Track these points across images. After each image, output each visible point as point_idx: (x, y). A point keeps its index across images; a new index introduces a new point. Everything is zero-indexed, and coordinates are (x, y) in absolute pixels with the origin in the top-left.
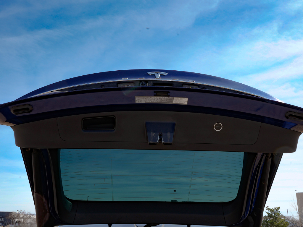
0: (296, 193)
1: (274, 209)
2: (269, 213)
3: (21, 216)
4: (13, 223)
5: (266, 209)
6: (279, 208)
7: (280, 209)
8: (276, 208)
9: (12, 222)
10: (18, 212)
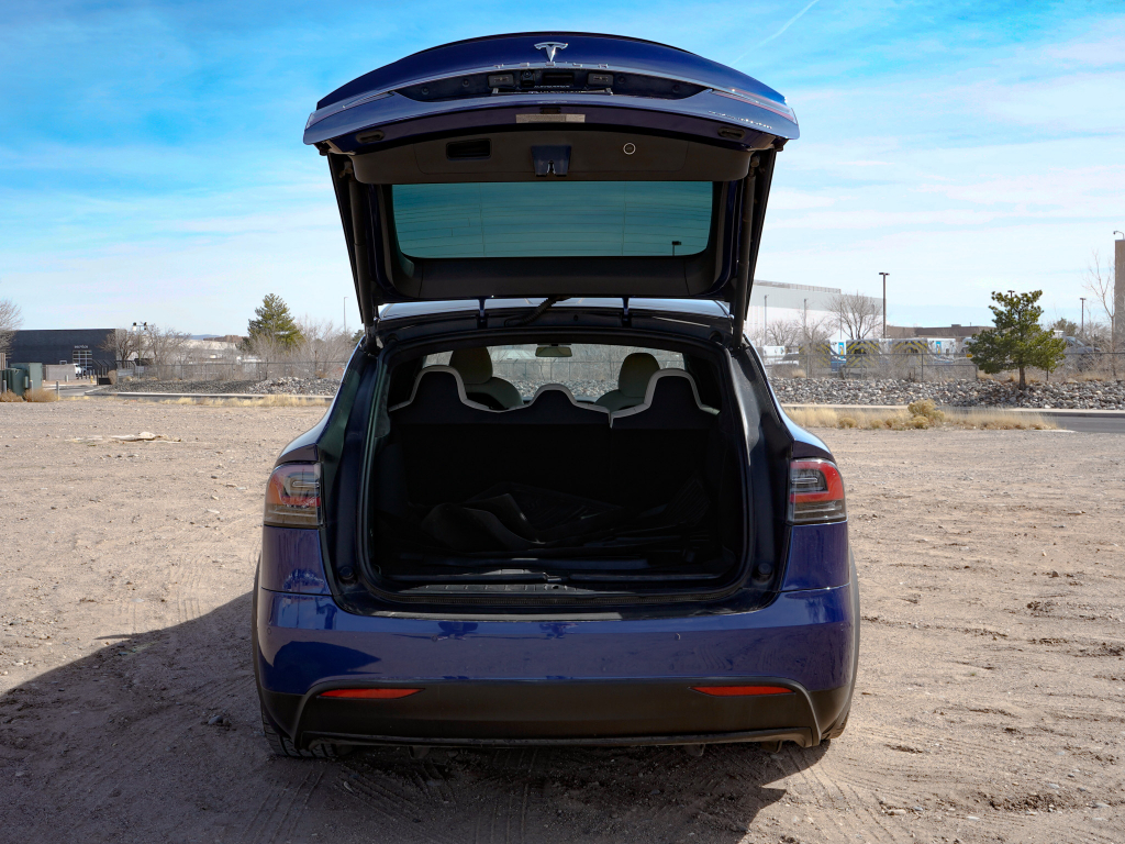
0: (1117, 242)
1: (1020, 296)
2: (1002, 313)
3: (147, 343)
4: (124, 363)
5: (993, 298)
6: (1037, 295)
7: (1041, 298)
8: (1030, 295)
9: (122, 362)
10: (135, 328)
